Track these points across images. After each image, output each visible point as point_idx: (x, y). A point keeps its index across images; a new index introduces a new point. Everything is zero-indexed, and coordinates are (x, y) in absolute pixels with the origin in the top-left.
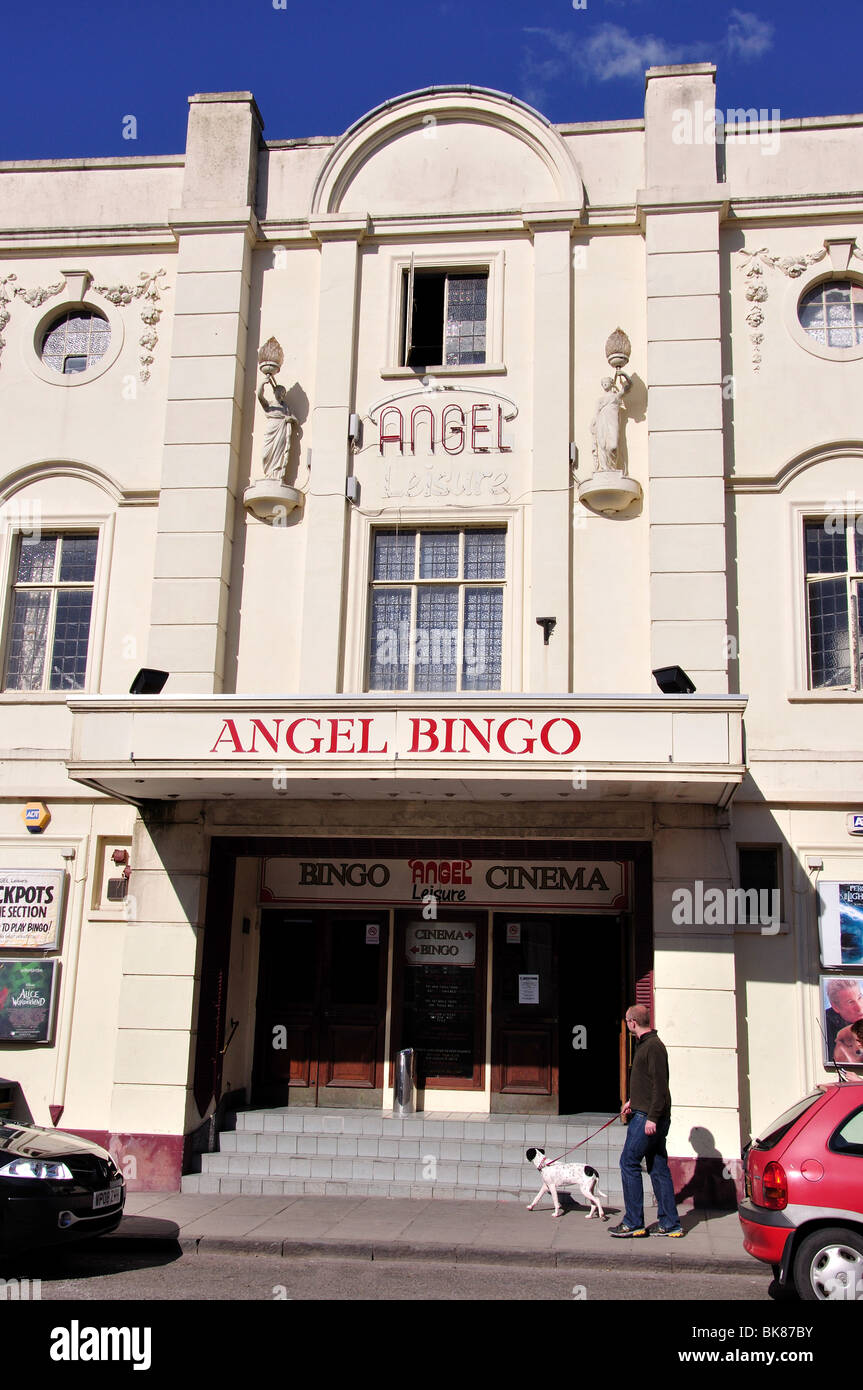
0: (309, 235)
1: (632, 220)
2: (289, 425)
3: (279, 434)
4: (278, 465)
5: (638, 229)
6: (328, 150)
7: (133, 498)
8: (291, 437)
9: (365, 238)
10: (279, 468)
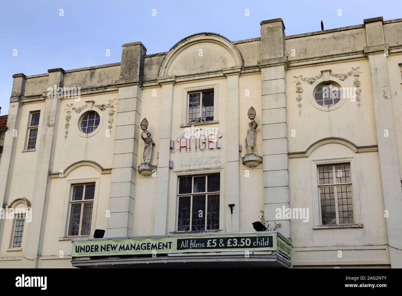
0: (158, 84)
1: (258, 70)
2: (151, 145)
3: (148, 149)
6: (164, 56)
7: (105, 172)
8: (152, 149)
9: (175, 83)
10: (148, 159)
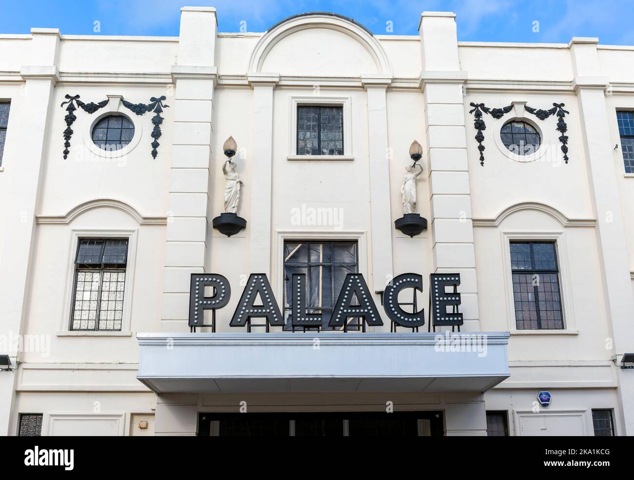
0: (247, 83)
1: (417, 85)
2: (239, 183)
3: (234, 189)
4: (233, 206)
5: (421, 89)
6: (257, 40)
7: (148, 221)
8: (240, 190)
9: (277, 86)
10: (234, 207)
